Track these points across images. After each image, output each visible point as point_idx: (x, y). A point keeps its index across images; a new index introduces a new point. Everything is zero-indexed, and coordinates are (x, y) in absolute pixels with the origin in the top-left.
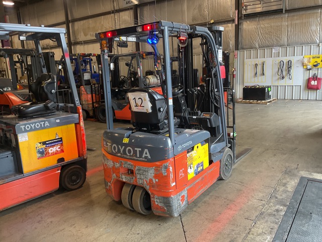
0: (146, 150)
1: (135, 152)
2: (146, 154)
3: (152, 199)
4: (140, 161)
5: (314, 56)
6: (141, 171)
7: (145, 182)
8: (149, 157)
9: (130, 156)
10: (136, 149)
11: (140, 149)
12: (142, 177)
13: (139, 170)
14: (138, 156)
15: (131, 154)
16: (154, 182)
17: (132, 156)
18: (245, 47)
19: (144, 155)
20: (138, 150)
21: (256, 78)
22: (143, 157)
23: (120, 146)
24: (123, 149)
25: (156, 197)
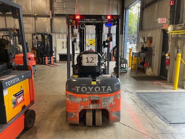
0: (109, 87)
1: (102, 89)
2: (109, 89)
3: (111, 114)
4: (105, 94)
5: (90, 40)
6: (106, 100)
7: (107, 106)
8: (111, 91)
9: (97, 92)
10: (102, 87)
11: (105, 87)
12: (106, 103)
13: (104, 99)
14: (104, 91)
15: (99, 91)
16: (113, 104)
17: (100, 92)
18: (56, 32)
19: (108, 90)
20: (104, 87)
21: (63, 49)
22: (107, 91)
23: (89, 87)
24: (92, 88)
25: (113, 112)
